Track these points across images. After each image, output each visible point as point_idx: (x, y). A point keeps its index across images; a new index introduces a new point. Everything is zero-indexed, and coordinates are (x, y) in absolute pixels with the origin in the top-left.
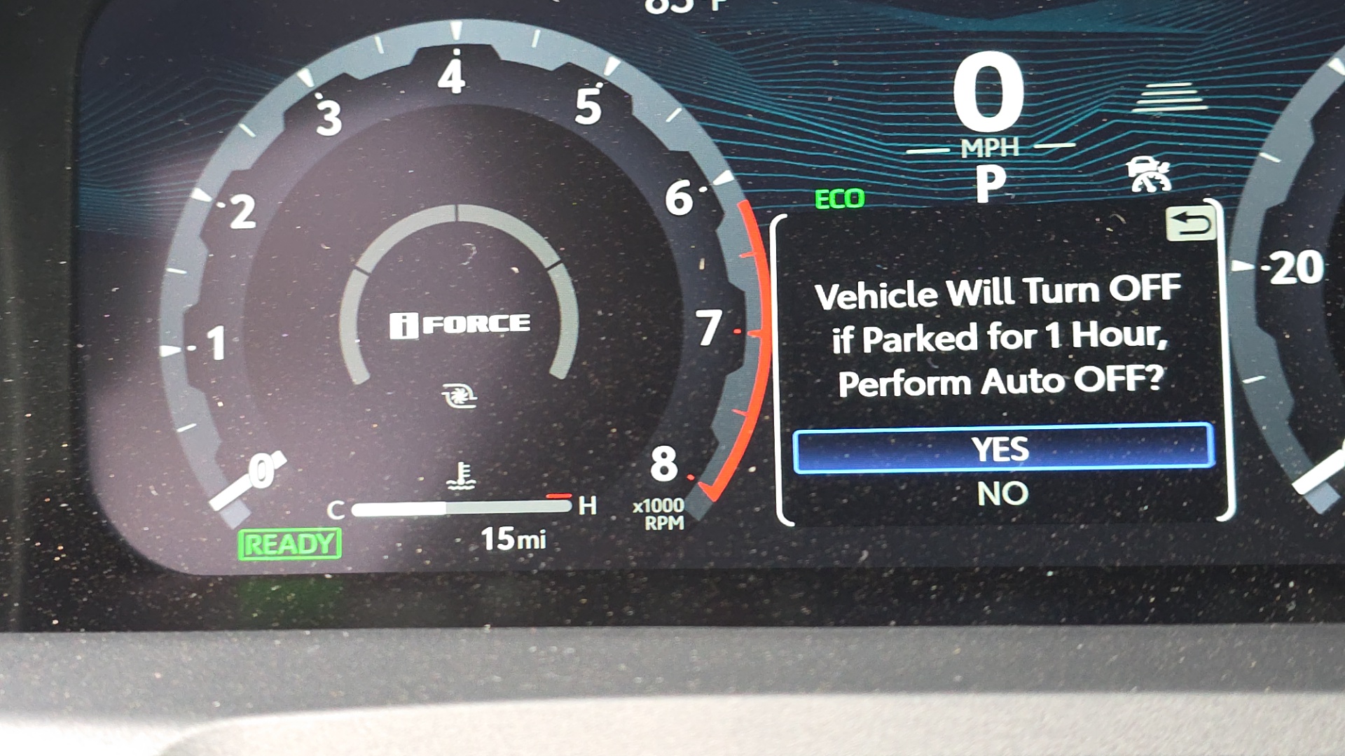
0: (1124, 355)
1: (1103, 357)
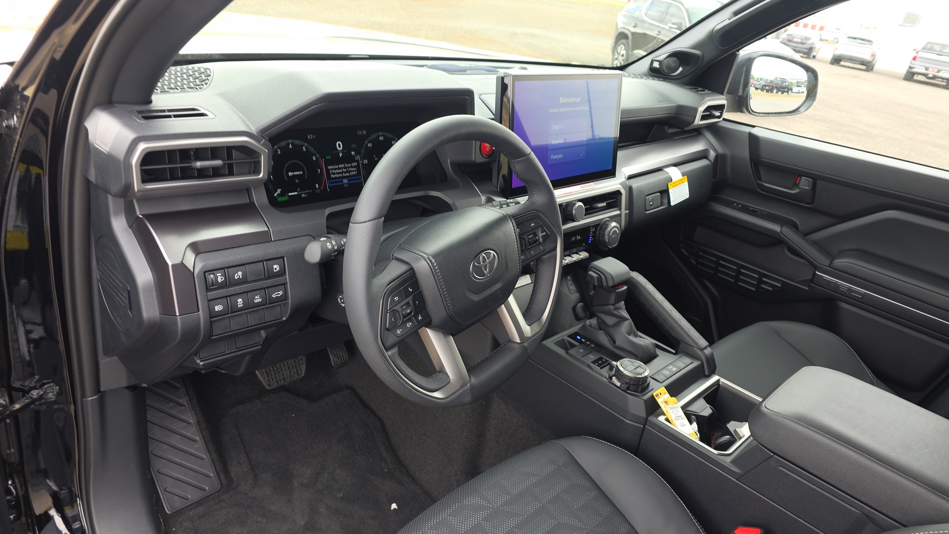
0: (354, 171)
1: (352, 171)
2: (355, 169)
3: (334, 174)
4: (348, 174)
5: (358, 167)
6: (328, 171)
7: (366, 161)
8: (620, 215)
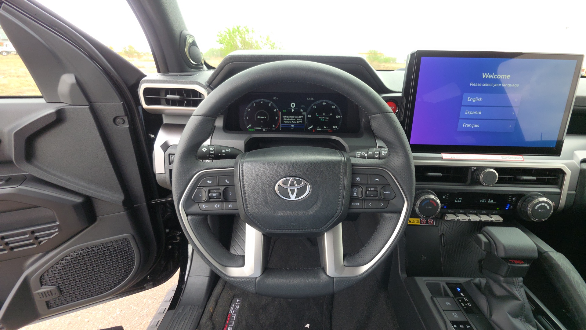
1: (299, 121)
2: (301, 120)
3: (286, 121)
4: (295, 122)
5: (303, 119)
6: (282, 118)
7: (309, 116)
8: (560, 194)
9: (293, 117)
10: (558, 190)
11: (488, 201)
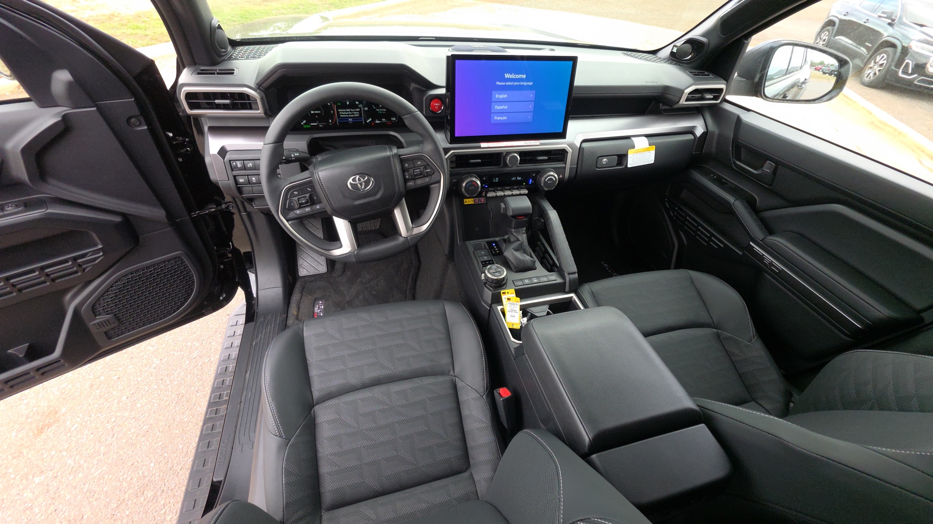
0: (356, 114)
2: (358, 113)
3: (342, 115)
4: (352, 116)
5: (360, 112)
6: (338, 112)
7: (366, 109)
8: (565, 168)
9: (349, 110)
10: (564, 165)
11: (517, 178)
